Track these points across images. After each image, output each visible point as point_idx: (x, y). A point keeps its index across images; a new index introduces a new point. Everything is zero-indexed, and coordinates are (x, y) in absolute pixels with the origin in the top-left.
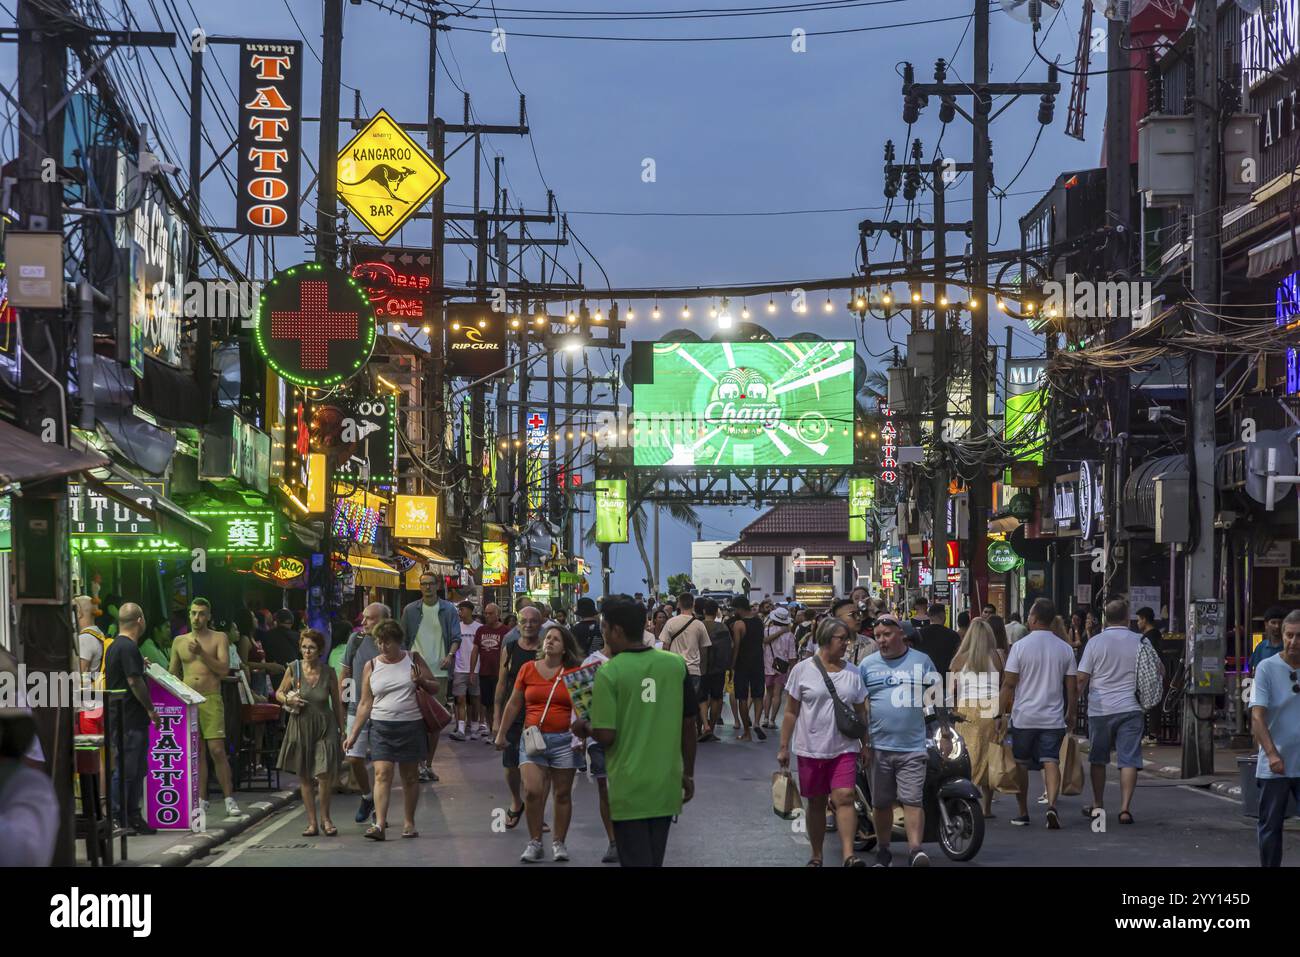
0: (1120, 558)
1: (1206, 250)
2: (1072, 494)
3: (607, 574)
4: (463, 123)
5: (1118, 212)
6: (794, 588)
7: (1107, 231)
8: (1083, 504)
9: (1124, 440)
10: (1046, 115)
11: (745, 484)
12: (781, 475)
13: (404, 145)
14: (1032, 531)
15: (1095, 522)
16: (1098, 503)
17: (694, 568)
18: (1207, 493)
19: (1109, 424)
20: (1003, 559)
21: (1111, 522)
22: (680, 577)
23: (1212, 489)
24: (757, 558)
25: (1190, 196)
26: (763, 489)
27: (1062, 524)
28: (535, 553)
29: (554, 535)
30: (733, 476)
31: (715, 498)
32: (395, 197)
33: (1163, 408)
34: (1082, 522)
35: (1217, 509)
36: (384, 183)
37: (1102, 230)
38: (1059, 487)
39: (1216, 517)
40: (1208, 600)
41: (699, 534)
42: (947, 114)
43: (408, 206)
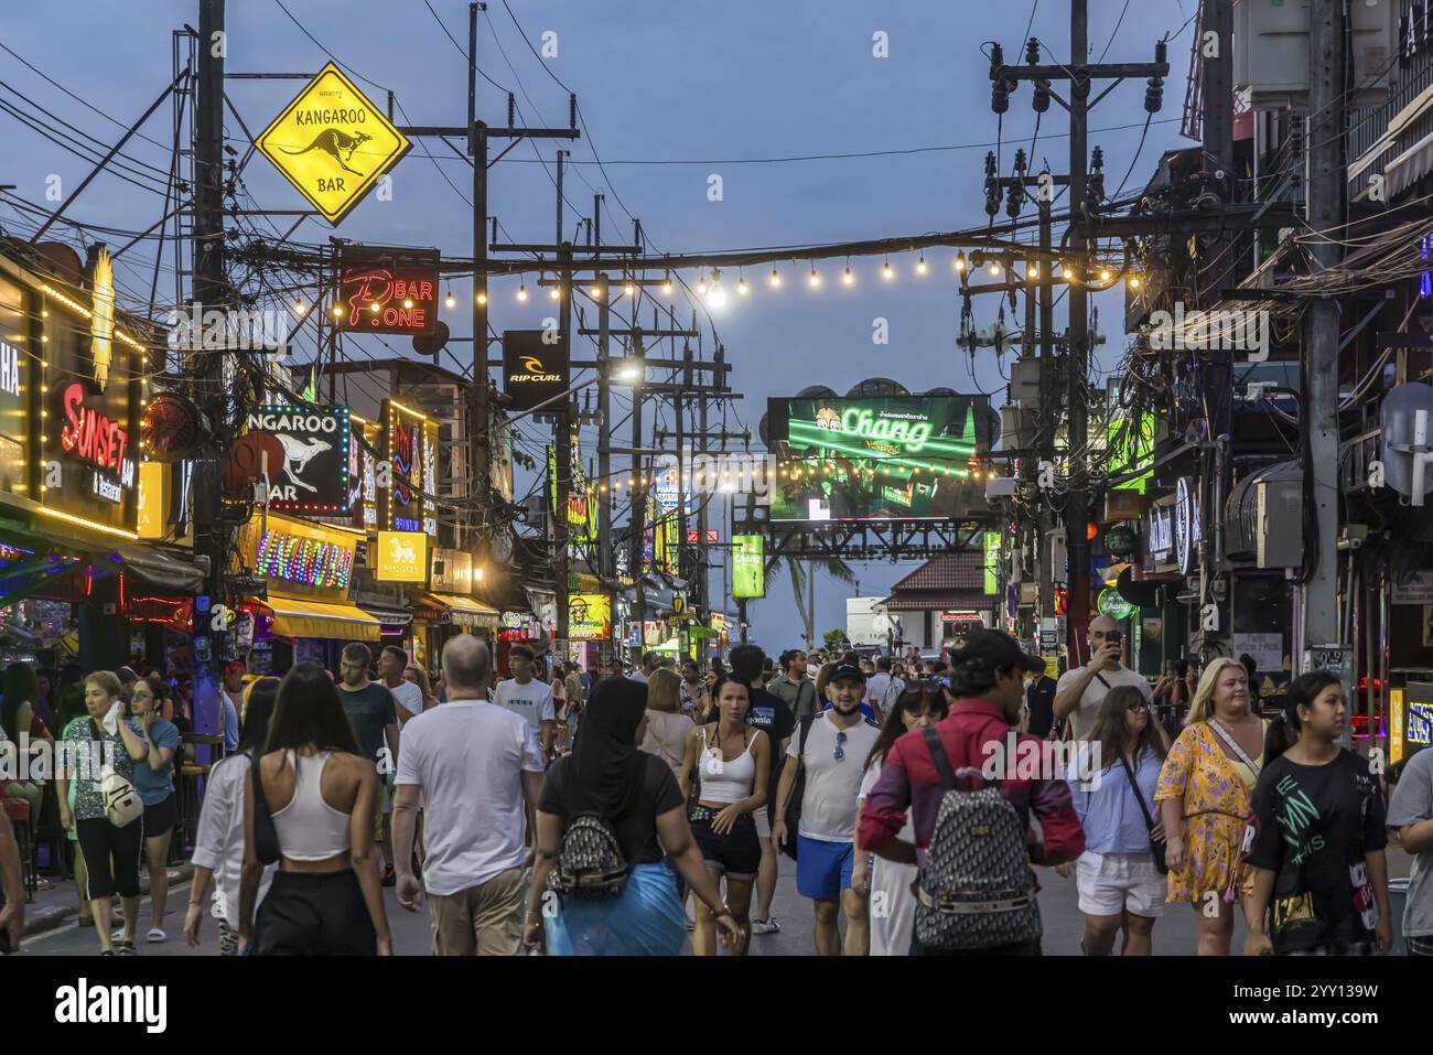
0: (1220, 594)
1: (1327, 165)
2: (1168, 520)
3: (744, 629)
4: (507, 126)
5: (1218, 153)
6: (943, 643)
7: (1202, 177)
8: (1180, 532)
9: (1224, 443)
10: (1153, 102)
11: (880, 537)
12: (917, 529)
13: (357, 106)
14: (1139, 574)
15: (1193, 552)
16: (1197, 528)
17: (848, 624)
18: (1327, 500)
19: (1206, 423)
20: (1117, 607)
21: (1210, 548)
22: (836, 632)
23: (1335, 493)
24: (906, 613)
25: (1305, 93)
26: (899, 543)
27: (1158, 557)
28: (651, 607)
29: (677, 589)
30: (869, 531)
31: (852, 553)
32: (347, 169)
33: (1267, 384)
34: (1179, 553)
35: (1342, 522)
36: (334, 152)
37: (1196, 176)
38: (1154, 513)
39: (1340, 534)
40: (1328, 646)
41: (857, 591)
42: (1041, 103)
43: (363, 179)
